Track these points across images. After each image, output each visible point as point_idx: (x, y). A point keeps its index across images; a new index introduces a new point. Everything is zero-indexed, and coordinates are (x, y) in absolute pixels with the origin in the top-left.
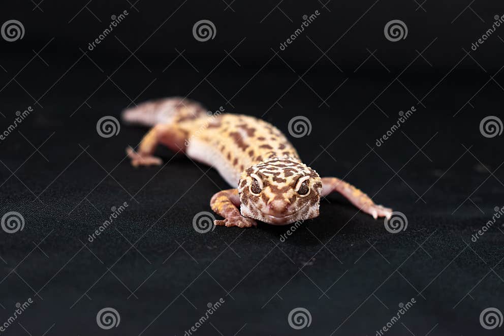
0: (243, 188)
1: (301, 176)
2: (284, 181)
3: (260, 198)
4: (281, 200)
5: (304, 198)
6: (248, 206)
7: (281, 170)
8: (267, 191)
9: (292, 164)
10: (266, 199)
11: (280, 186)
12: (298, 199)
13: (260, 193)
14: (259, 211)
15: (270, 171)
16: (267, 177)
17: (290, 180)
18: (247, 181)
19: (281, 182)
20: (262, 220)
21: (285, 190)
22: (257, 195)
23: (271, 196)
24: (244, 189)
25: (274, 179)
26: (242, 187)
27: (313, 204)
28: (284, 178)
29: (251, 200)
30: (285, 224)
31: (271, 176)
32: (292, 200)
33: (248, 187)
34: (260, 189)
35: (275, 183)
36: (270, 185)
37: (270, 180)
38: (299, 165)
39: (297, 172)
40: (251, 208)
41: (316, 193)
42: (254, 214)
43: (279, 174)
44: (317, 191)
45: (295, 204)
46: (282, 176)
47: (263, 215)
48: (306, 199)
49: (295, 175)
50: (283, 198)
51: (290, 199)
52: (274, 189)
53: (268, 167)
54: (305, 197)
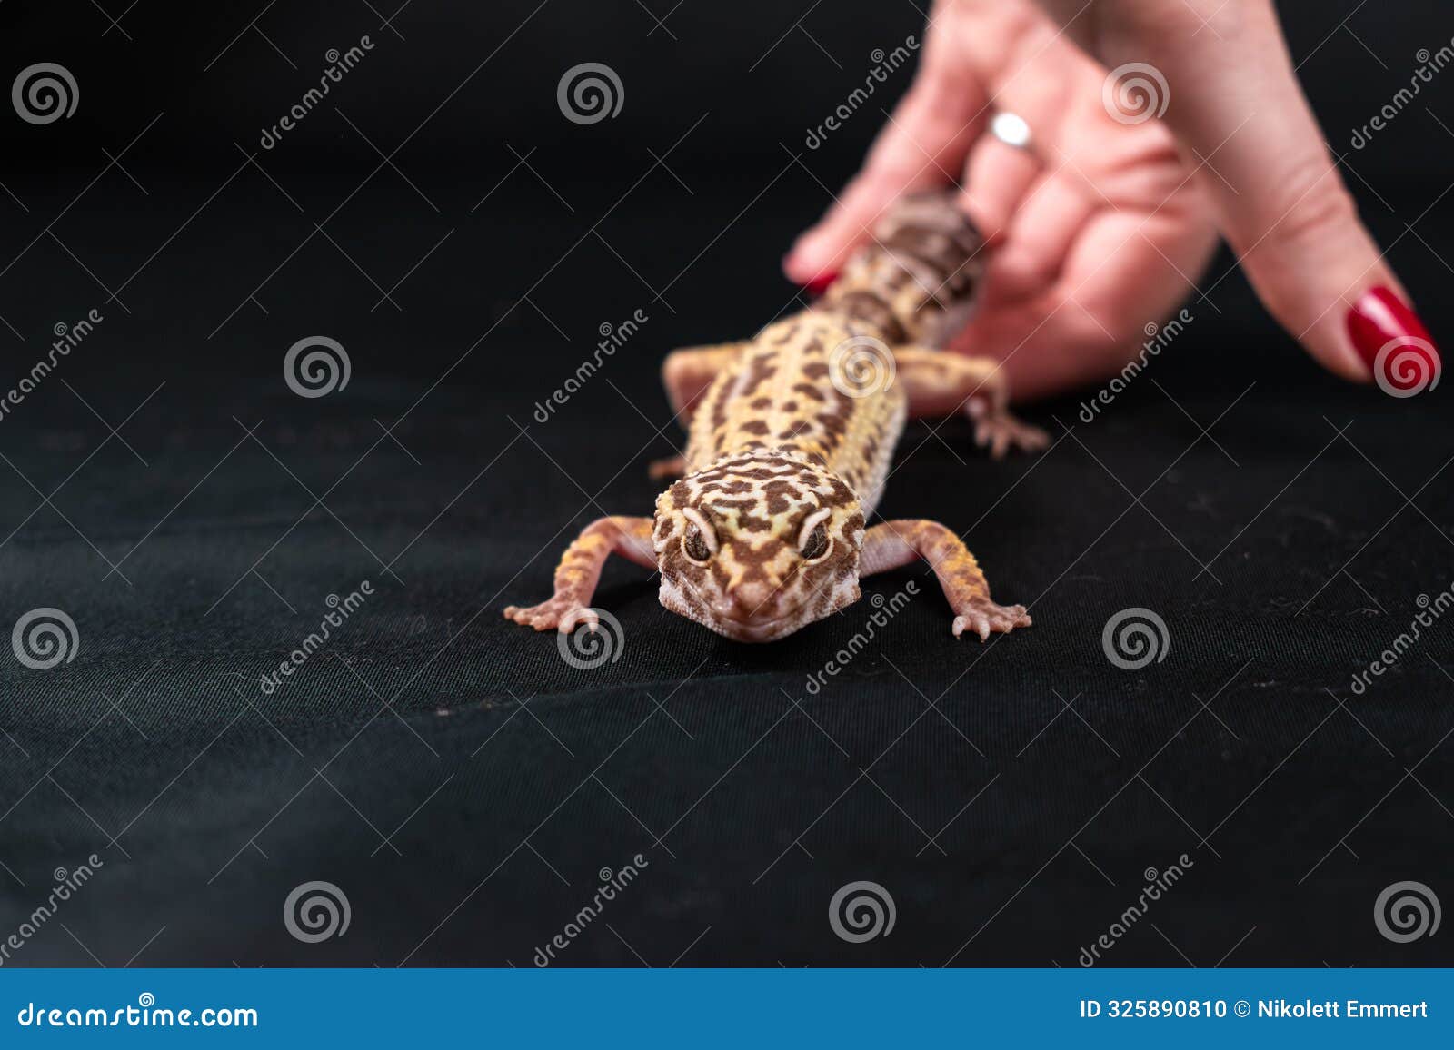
0: (665, 541)
1: (810, 510)
2: (767, 526)
3: (709, 572)
4: (761, 582)
5: (817, 566)
6: (680, 587)
7: (758, 491)
8: (726, 557)
9: (787, 467)
10: (723, 579)
11: (757, 540)
12: (802, 571)
13: (709, 561)
14: (705, 606)
15: (730, 497)
16: (724, 518)
17: (781, 522)
18: (675, 522)
19: (758, 531)
20: (715, 629)
21: (770, 551)
22: (702, 564)
23: (736, 571)
24: (668, 546)
25: (743, 522)
26: (662, 536)
27: (841, 577)
28: (765, 517)
29: (687, 575)
30: (772, 638)
31: (733, 513)
32: (787, 578)
33: (678, 540)
34: (707, 550)
35: (743, 534)
36: (732, 540)
37: (732, 523)
38: (804, 471)
39: (798, 496)
40: (687, 595)
41: (849, 548)
42: (694, 612)
43: (752, 503)
44: (852, 541)
45: (796, 588)
46: (760, 511)
47: (718, 618)
48: (824, 569)
49: (794, 507)
50: (763, 577)
51: (782, 577)
52: (743, 552)
53: (724, 482)
54: (821, 563)
